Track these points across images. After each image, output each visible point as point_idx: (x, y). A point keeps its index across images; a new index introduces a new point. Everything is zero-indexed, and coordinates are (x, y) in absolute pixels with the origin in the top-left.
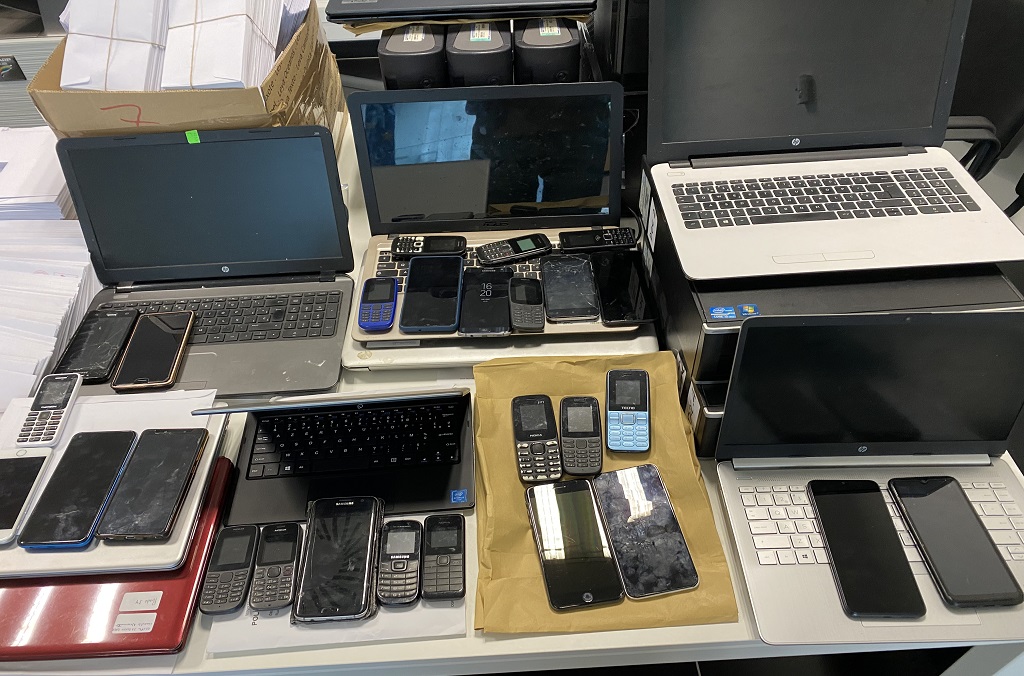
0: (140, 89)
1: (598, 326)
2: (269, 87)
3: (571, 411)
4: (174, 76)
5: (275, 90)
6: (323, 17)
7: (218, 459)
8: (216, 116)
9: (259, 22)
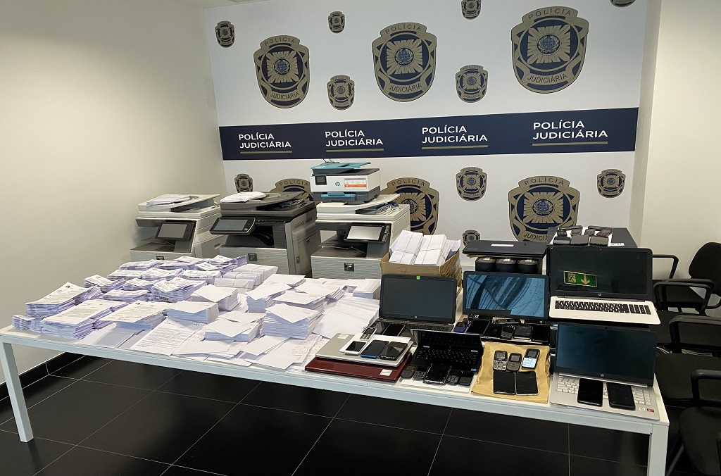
0: (409, 264)
1: (530, 341)
2: (442, 267)
3: (513, 356)
4: (418, 262)
5: (445, 267)
6: (461, 252)
7: (408, 352)
8: (425, 273)
9: (444, 251)
